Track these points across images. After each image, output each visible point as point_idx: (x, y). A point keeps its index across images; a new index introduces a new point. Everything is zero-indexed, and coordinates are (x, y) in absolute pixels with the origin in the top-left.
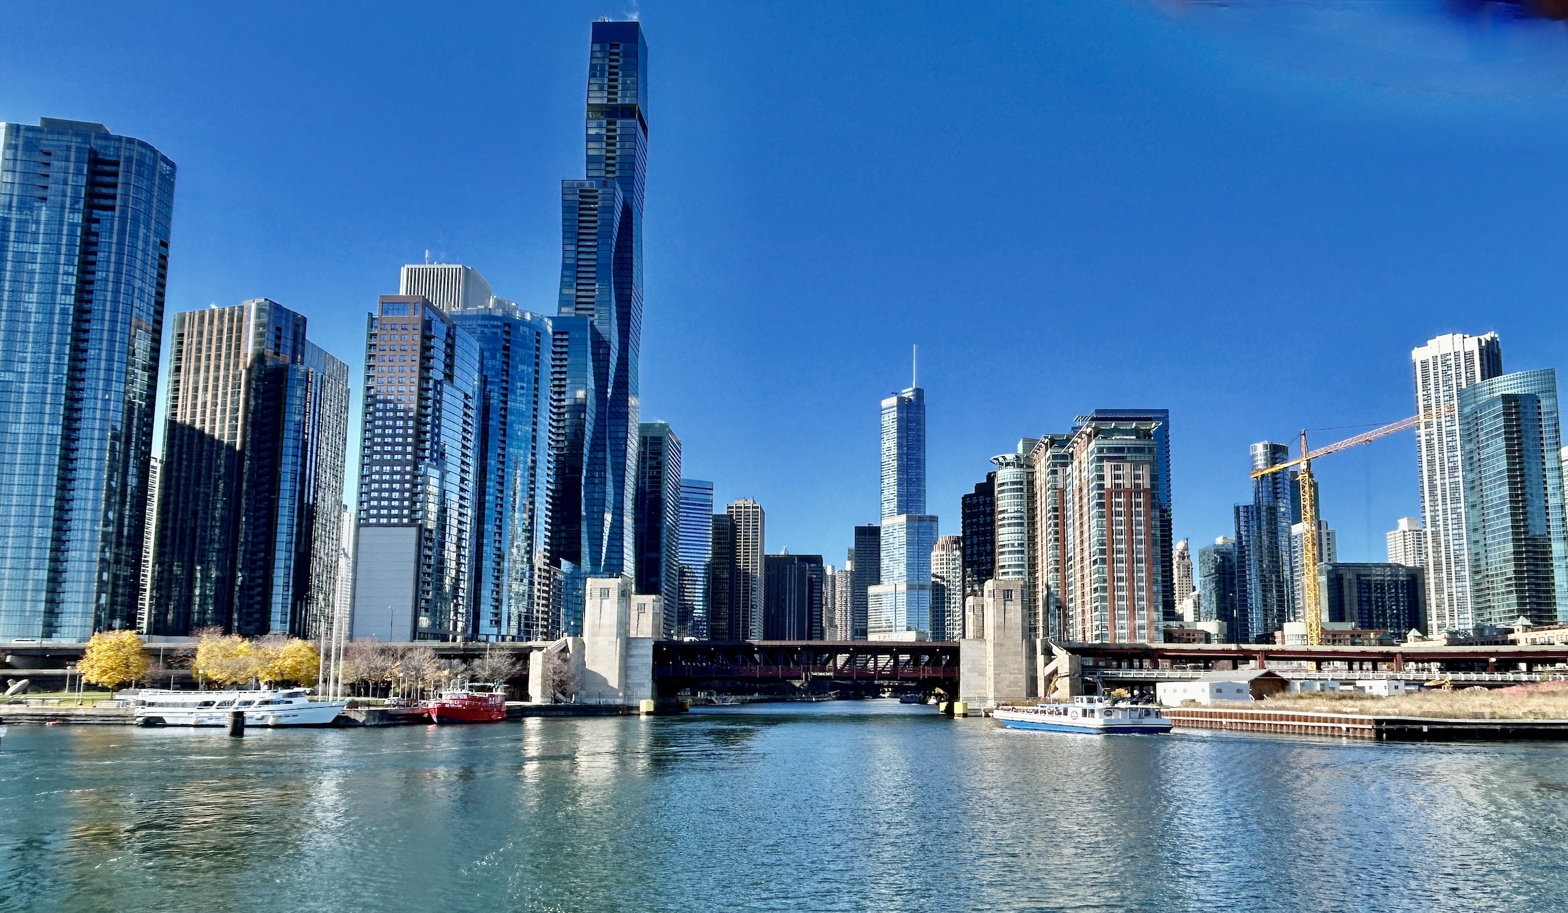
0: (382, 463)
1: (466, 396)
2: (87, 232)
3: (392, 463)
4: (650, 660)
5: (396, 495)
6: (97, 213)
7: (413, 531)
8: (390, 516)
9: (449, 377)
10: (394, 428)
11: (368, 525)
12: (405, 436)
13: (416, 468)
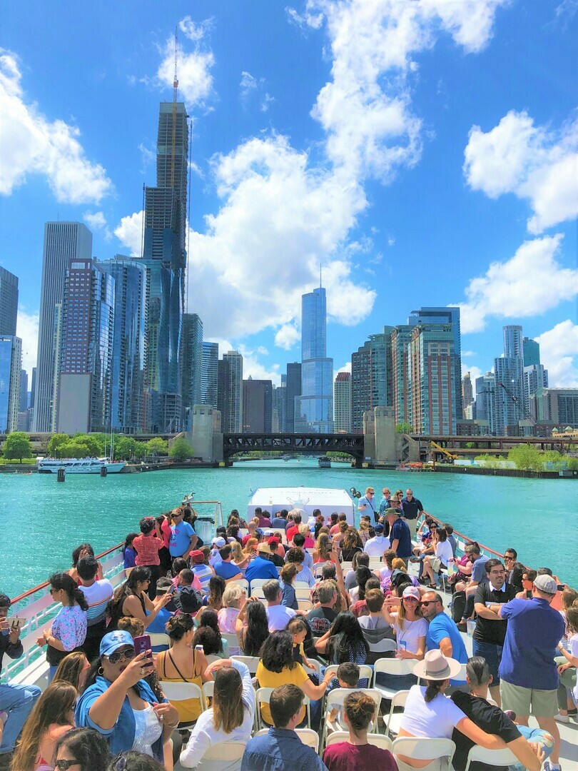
0: (72, 342)
1: (110, 308)
3: (77, 342)
4: (222, 443)
5: (79, 358)
7: (88, 376)
8: (76, 369)
10: (78, 325)
11: (65, 373)
12: (83, 329)
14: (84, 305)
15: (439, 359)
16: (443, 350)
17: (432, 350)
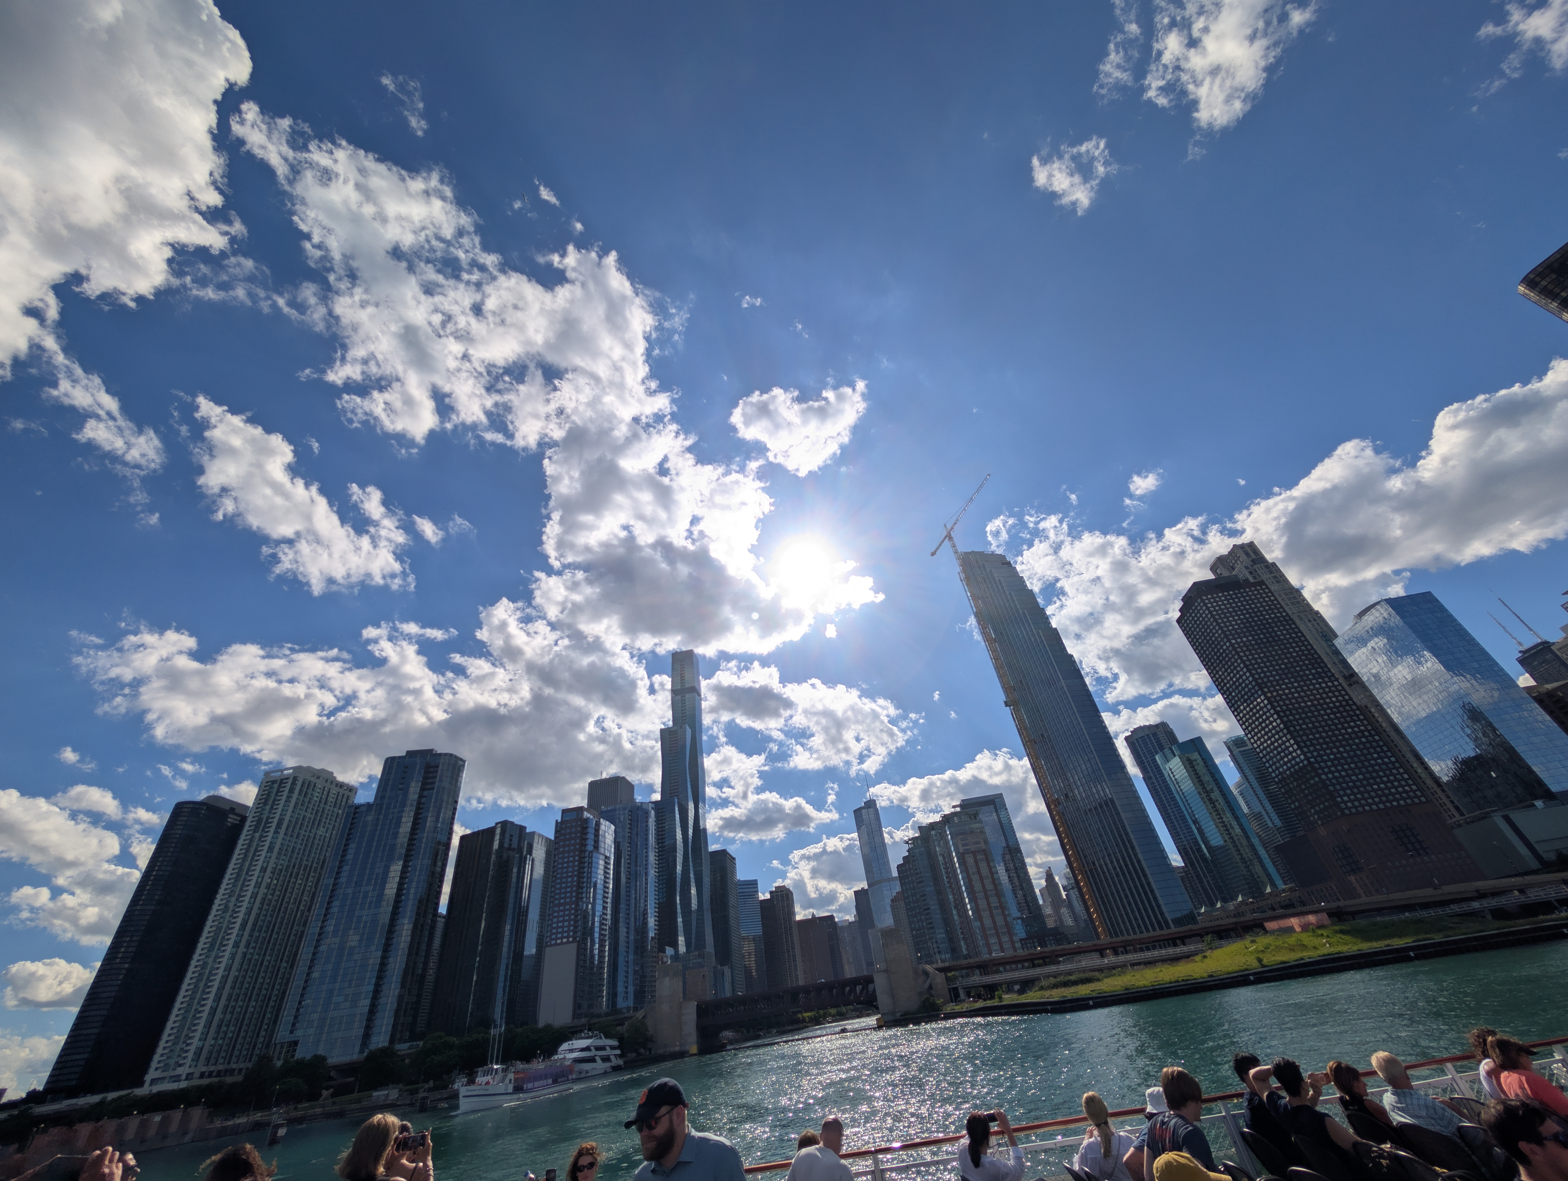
0: (560, 905)
1: (606, 857)
2: (419, 803)
3: (564, 904)
4: (694, 1016)
5: (566, 924)
6: (425, 793)
7: (575, 945)
8: (562, 938)
9: (596, 847)
10: (566, 883)
11: (551, 945)
12: (571, 887)
13: (577, 905)
14: (574, 857)
15: (974, 853)
16: (977, 843)
17: (964, 845)
